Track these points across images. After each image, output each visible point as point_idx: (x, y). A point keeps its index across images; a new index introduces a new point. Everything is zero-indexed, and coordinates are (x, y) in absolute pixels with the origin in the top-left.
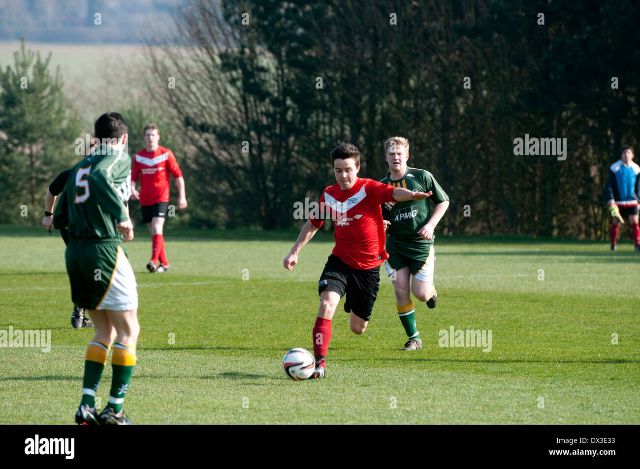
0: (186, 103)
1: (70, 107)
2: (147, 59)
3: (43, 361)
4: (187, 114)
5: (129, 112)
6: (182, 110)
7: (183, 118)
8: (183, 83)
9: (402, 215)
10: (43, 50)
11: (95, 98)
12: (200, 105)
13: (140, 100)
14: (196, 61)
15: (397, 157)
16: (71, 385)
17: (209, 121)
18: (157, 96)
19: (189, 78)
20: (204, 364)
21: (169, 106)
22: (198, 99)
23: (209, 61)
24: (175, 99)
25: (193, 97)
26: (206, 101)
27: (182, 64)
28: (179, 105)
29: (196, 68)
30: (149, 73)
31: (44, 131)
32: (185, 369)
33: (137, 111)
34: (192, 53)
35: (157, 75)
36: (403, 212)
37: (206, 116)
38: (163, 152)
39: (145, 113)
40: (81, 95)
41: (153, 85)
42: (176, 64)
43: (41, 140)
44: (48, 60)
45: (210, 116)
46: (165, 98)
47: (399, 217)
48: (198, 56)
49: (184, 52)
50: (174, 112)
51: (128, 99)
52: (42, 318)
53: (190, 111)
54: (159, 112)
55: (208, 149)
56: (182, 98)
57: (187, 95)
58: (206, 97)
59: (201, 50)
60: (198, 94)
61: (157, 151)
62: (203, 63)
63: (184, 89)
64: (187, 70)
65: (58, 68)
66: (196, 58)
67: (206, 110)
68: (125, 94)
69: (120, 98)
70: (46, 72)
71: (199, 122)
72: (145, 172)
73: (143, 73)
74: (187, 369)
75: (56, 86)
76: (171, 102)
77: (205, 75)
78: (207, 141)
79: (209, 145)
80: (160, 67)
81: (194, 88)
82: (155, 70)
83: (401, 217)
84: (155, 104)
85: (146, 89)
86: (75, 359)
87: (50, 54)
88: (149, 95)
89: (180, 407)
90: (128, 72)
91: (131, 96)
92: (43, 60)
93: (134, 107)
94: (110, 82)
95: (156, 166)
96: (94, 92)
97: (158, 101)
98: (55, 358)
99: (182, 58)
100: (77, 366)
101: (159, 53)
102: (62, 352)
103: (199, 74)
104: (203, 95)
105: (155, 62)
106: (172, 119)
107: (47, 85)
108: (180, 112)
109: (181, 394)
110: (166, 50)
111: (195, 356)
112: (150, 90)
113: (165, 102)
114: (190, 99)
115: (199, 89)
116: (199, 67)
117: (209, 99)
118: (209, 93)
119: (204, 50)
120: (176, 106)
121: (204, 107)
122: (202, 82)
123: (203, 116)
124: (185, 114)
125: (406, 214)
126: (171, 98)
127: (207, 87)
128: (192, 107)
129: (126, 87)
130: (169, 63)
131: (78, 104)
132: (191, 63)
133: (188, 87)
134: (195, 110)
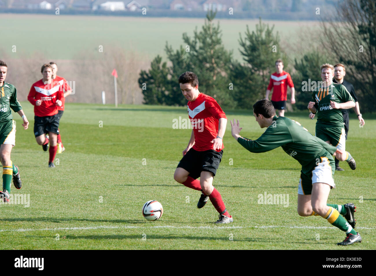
0: (340, 50)
1: (283, 52)
2: (321, 28)
3: (268, 177)
4: (341, 55)
5: (312, 54)
6: (339, 54)
7: (339, 58)
8: (339, 39)
9: (323, 108)
10: (270, 24)
11: (295, 48)
12: (348, 51)
13: (318, 48)
14: (346, 29)
15: (327, 75)
16: (282, 190)
17: (352, 59)
18: (326, 46)
19: (343, 38)
20: (348, 181)
21: (332, 51)
22: (346, 48)
23: (353, 29)
24: (335, 48)
25: (344, 47)
26: (351, 49)
27: (339, 31)
28: (337, 51)
29: (346, 32)
30: (322, 35)
31: (270, 64)
32: (339, 183)
33: (316, 54)
34: (344, 25)
35: (326, 36)
36: (324, 106)
37: (351, 57)
38: (284, 74)
39: (320, 55)
40: (288, 46)
41: (324, 41)
42: (336, 31)
43: (268, 68)
44: (272, 29)
45: (353, 57)
46: (330, 48)
47: (322, 108)
48: (347, 26)
49: (340, 24)
50: (335, 54)
51: (312, 48)
52: (268, 156)
53: (343, 54)
54: (327, 55)
55: (351, 73)
56: (339, 47)
57: (341, 46)
58: (351, 47)
59: (349, 24)
60: (347, 46)
61: (282, 73)
62: (350, 30)
63: (340, 43)
64: (342, 34)
65: (278, 32)
66: (346, 28)
67: (351, 54)
68: (310, 45)
69: (308, 47)
70: (271, 34)
71: (347, 60)
72: (275, 84)
73: (320, 35)
74: (340, 184)
75: (276, 42)
76: (333, 49)
77: (351, 36)
78: (351, 69)
79: (352, 71)
80: (328, 32)
81: (345, 43)
82: (325, 33)
83: (323, 109)
84: (325, 50)
85: (321, 43)
86: (284, 177)
87: (274, 26)
88: (322, 46)
89: (336, 202)
90: (312, 35)
91: (313, 47)
92: (270, 28)
93: (314, 52)
94: (302, 40)
95: (281, 81)
96: (294, 44)
97: (327, 49)
98: (274, 177)
99: (339, 27)
100: (285, 180)
101: (328, 25)
102: (278, 174)
103: (348, 36)
104: (349, 47)
105: (326, 29)
106: (334, 58)
107: (271, 41)
108: (337, 54)
109: (337, 196)
110: (332, 24)
111: (344, 177)
112: (322, 43)
113: (330, 50)
114: (343, 48)
115: (347, 43)
116: (347, 32)
117: (353, 48)
118: (352, 45)
119: (351, 24)
120: (336, 52)
121: (349, 53)
122: (349, 40)
123: (349, 56)
124: (340, 55)
125: (326, 107)
126: (333, 47)
127: (351, 42)
128: (343, 52)
129: (310, 42)
130: (332, 30)
131: (287, 50)
132: (344, 30)
133: (342, 42)
134: (345, 54)
